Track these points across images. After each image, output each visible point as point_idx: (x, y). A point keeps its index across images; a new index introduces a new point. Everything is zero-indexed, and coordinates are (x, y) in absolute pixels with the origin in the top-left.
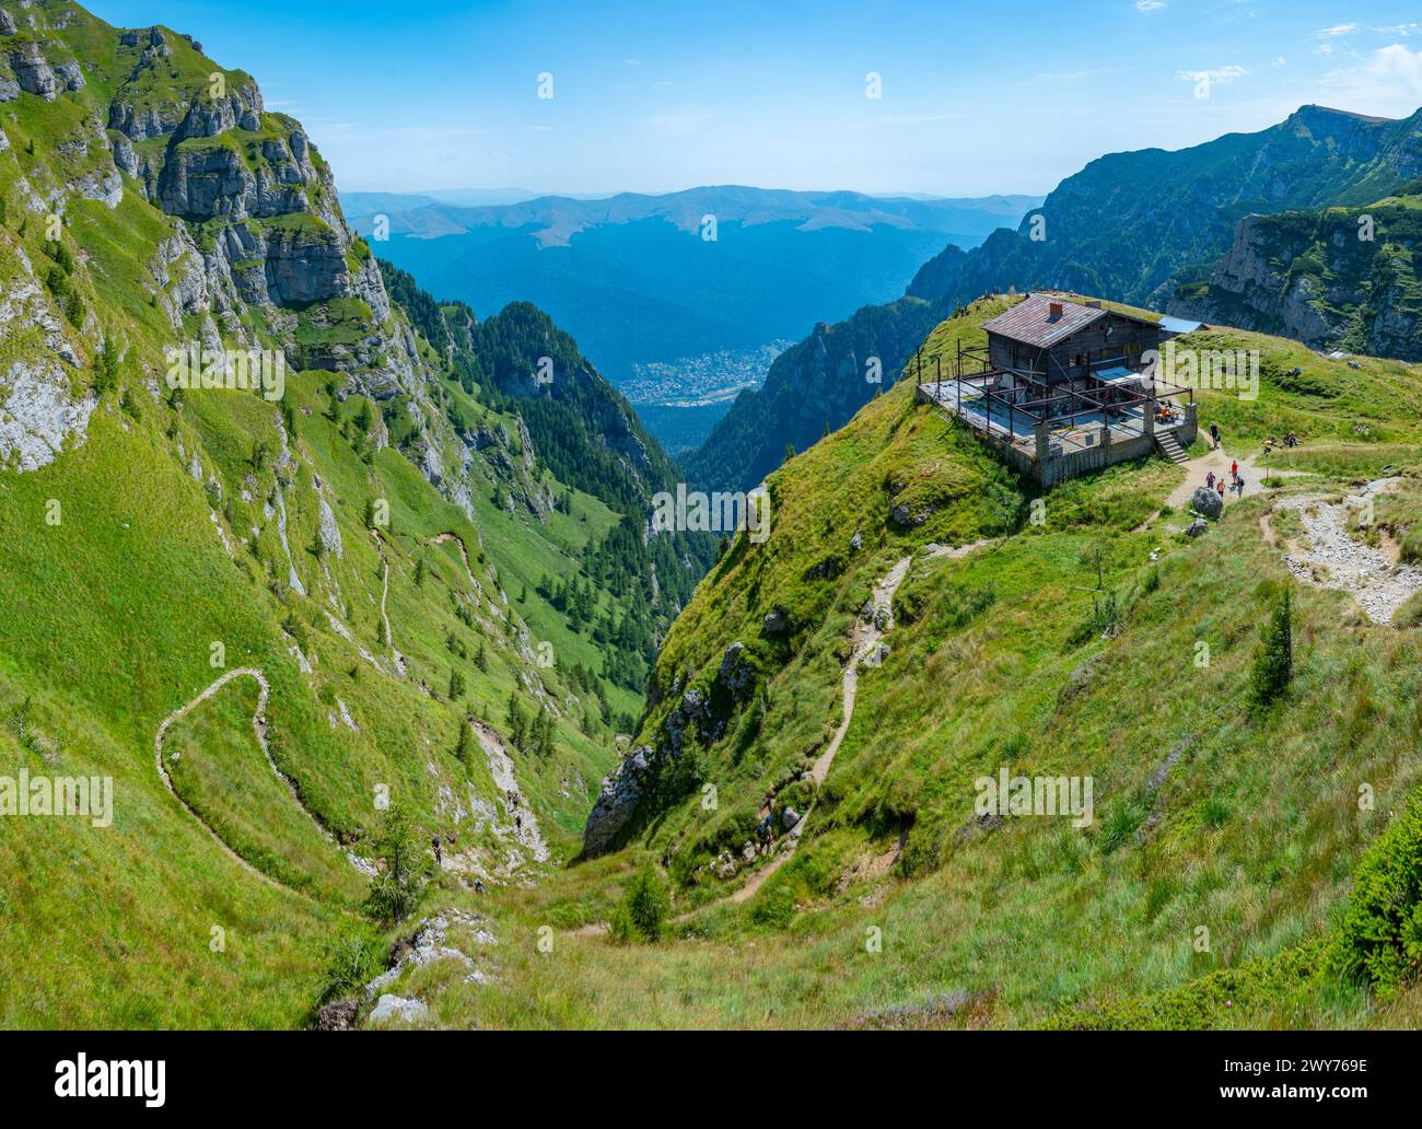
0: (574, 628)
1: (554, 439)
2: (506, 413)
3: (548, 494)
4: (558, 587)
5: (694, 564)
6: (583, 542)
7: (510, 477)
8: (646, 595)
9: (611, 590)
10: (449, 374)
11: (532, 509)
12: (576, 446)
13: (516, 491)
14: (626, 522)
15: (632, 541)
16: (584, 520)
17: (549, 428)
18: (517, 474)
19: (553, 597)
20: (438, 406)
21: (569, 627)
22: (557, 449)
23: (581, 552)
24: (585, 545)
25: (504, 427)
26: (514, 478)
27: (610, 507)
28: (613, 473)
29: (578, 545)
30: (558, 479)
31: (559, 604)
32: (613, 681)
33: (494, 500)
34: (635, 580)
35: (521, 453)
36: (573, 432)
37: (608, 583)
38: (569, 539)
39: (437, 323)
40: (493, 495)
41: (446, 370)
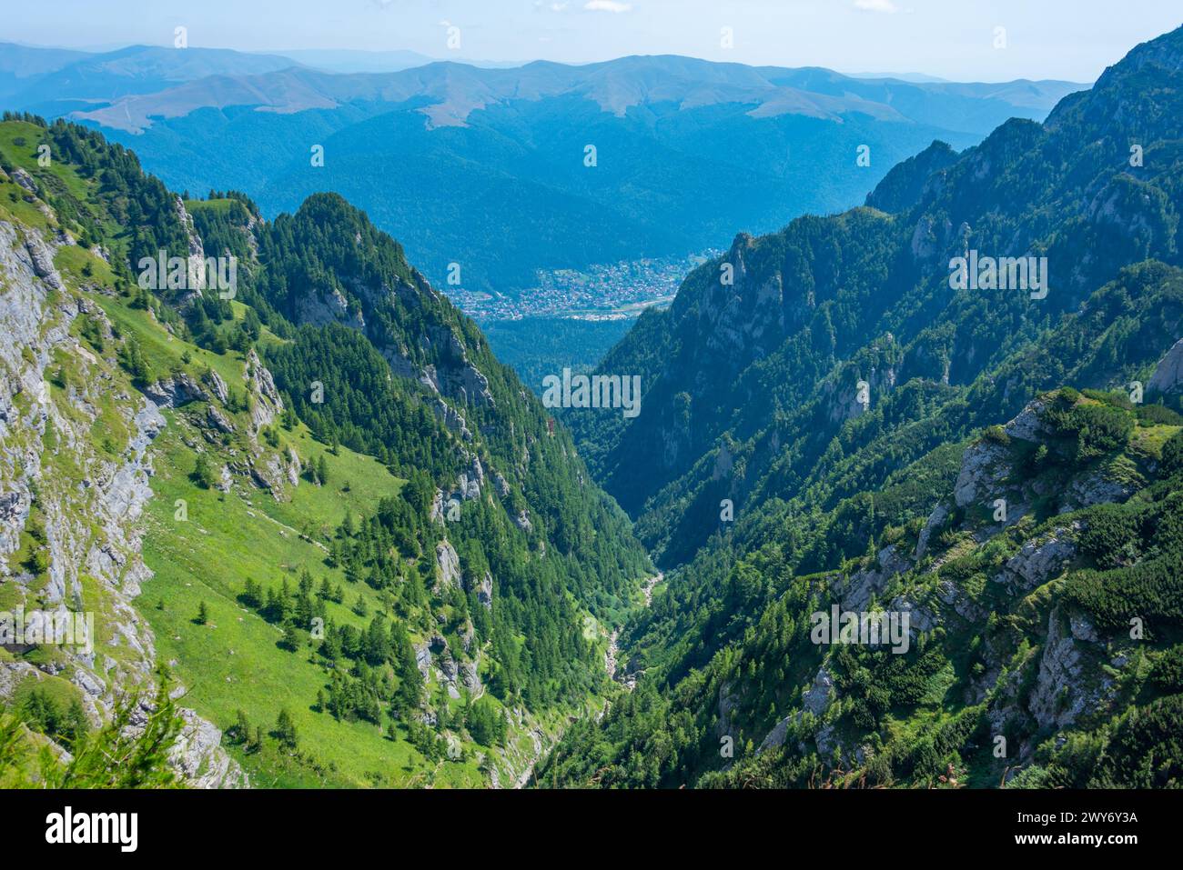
0: (288, 646)
1: (343, 378)
2: (230, 353)
3: (289, 460)
4: (270, 593)
5: (533, 521)
6: (338, 520)
7: (226, 442)
8: (426, 581)
9: (370, 582)
10: (131, 299)
11: (261, 483)
12: (374, 385)
13: (234, 462)
14: (408, 493)
15: (412, 516)
16: (346, 490)
18: (237, 437)
19: (265, 605)
20: (99, 348)
21: (281, 645)
22: (348, 389)
23: (333, 533)
24: (340, 524)
25: (216, 375)
26: (233, 444)
27: (392, 471)
28: (422, 418)
29: (331, 524)
30: (315, 438)
31: (272, 613)
32: (335, 713)
33: (195, 477)
34: (413, 563)
35: (246, 409)
36: (369, 368)
37: (366, 572)
38: (317, 518)
39: (171, 222)
40: (192, 469)
41: (126, 294)
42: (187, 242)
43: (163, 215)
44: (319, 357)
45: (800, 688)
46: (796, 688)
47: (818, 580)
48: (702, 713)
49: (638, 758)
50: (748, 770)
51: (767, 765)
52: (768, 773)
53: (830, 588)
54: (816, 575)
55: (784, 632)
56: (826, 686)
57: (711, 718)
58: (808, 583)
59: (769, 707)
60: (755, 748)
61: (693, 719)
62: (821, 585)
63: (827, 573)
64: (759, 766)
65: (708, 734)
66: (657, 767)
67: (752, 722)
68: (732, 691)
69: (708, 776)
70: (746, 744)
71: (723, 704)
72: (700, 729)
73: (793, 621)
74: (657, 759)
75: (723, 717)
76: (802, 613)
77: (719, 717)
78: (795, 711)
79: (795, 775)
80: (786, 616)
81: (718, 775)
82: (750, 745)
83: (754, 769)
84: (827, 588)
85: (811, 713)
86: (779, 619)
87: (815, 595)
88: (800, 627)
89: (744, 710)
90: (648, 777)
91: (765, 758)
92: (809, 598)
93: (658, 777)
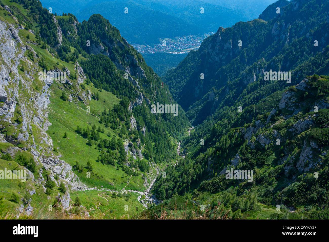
0: (89, 144)
1: (103, 70)
2: (70, 62)
3: (88, 93)
4: (84, 130)
6: (102, 110)
7: (70, 88)
8: (127, 128)
9: (112, 127)
10: (41, 46)
11: (80, 100)
12: (112, 72)
13: (73, 94)
14: (122, 103)
15: (123, 109)
16: (104, 102)
17: (101, 65)
18: (73, 86)
19: (83, 133)
20: (33, 60)
21: (87, 144)
22: (104, 73)
23: (101, 114)
24: (103, 111)
25: (67, 68)
26: (72, 88)
27: (117, 97)
28: (126, 82)
29: (100, 111)
30: (95, 87)
31: (85, 135)
32: (102, 162)
33: (62, 97)
34: (123, 123)
35: (75, 78)
36: (110, 67)
37: (110, 125)
38: (96, 110)
40: (61, 95)
41: (40, 44)
42: (57, 29)
43: (49, 20)
44: (96, 64)
45: (231, 159)
46: (230, 159)
47: (237, 129)
48: (203, 165)
49: (185, 176)
50: (215, 180)
51: (221, 179)
52: (221, 181)
53: (241, 132)
54: (237, 128)
55: (227, 144)
56: (238, 159)
57: (205, 166)
58: (234, 130)
59: (222, 164)
60: (217, 175)
61: (200, 167)
62: (238, 131)
63: (240, 128)
64: (218, 179)
65: (204, 171)
66: (190, 179)
67: (217, 168)
68: (212, 159)
69: (204, 182)
70: (215, 174)
71: (209, 163)
72: (202, 169)
73: (230, 141)
74: (190, 177)
75: (209, 166)
76: (232, 138)
77: (208, 166)
78: (229, 165)
79: (228, 182)
80: (228, 139)
81: (207, 181)
82: (216, 174)
83: (217, 180)
84: (240, 132)
85: (233, 166)
86: (226, 140)
87: (236, 134)
88: (232, 142)
89: (215, 164)
90: (187, 181)
91: (220, 177)
92: (235, 134)
93: (190, 182)
